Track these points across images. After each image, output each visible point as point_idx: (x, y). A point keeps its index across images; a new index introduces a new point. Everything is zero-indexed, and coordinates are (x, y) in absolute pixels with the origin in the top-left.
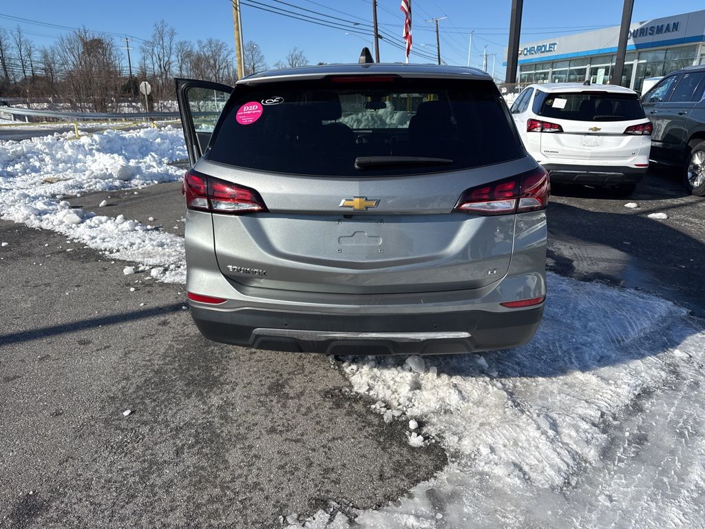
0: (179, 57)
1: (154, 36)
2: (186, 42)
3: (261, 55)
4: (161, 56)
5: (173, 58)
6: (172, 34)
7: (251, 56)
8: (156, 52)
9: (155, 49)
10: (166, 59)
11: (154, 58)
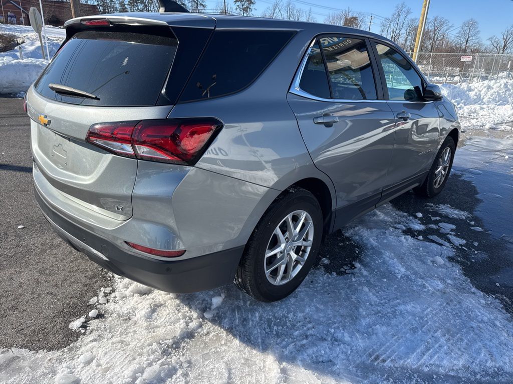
0: (408, 30)
1: (394, 15)
2: (416, 19)
3: (477, 30)
4: (394, 30)
5: (403, 31)
6: (408, 13)
7: (468, 31)
8: (392, 27)
9: (392, 24)
10: (398, 31)
11: (389, 31)
